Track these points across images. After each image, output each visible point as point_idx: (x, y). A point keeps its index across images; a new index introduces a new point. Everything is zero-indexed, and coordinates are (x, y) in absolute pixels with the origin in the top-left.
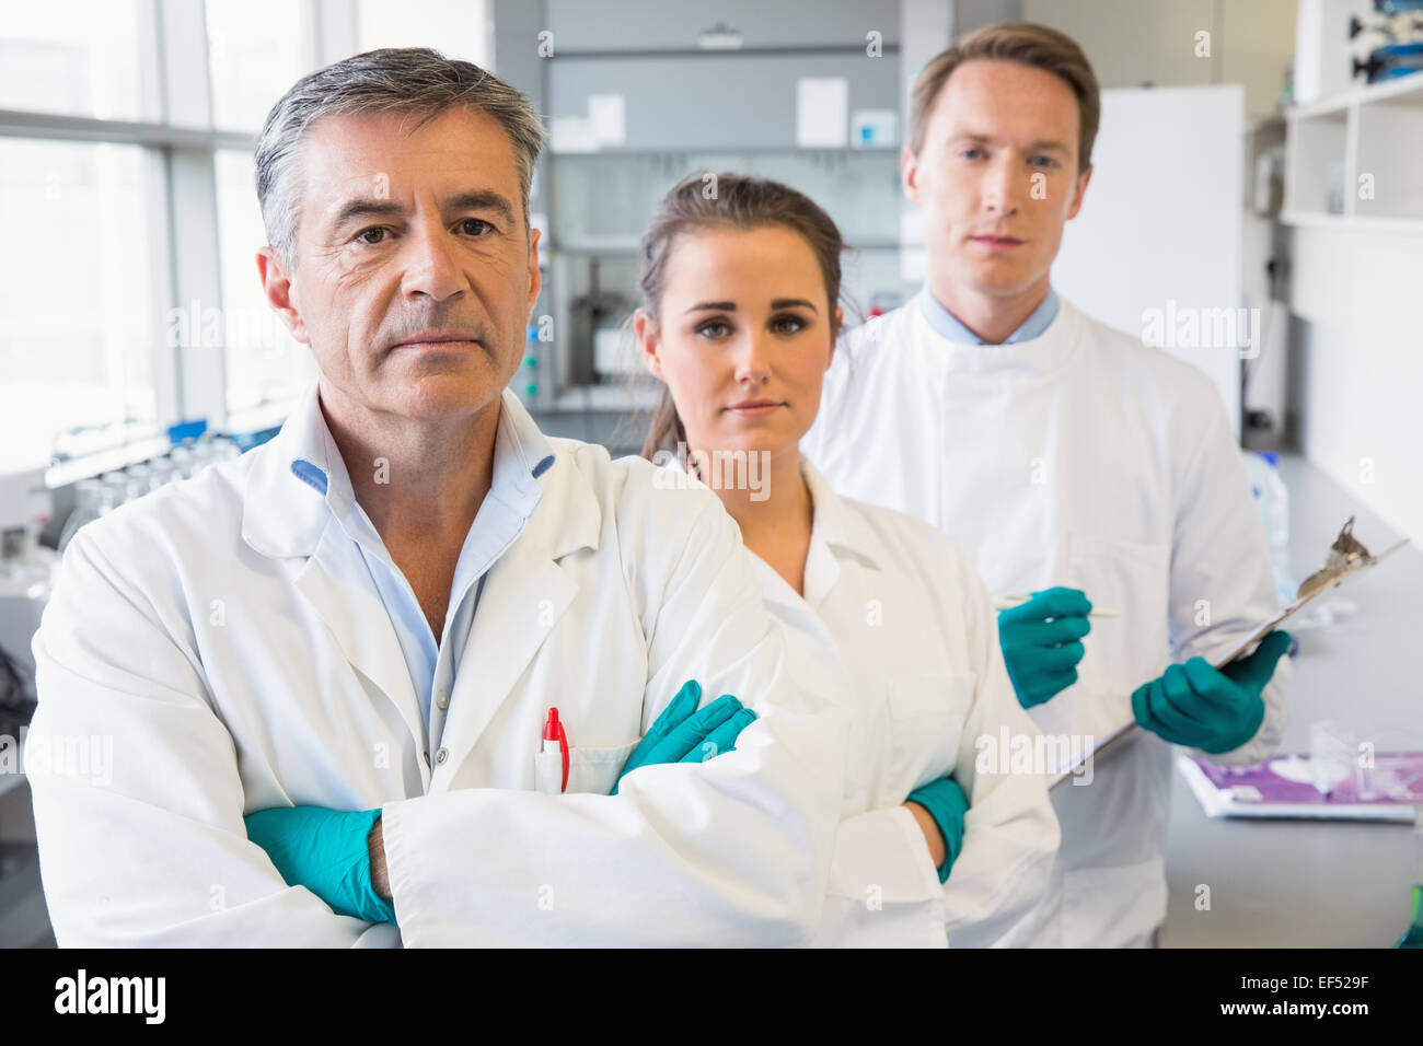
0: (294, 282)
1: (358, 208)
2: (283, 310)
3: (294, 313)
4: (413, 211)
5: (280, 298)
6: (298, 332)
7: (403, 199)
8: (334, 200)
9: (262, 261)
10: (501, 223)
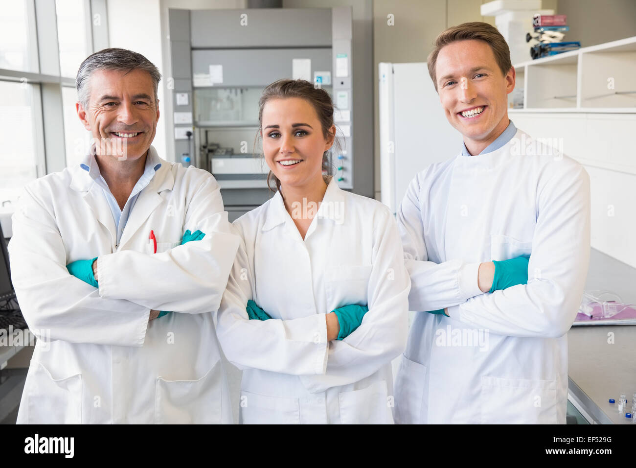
0: (87, 113)
1: (106, 97)
2: (83, 121)
3: (86, 122)
4: (122, 99)
5: (82, 116)
6: (87, 127)
7: (119, 95)
8: (99, 94)
9: (77, 105)
10: (149, 103)
